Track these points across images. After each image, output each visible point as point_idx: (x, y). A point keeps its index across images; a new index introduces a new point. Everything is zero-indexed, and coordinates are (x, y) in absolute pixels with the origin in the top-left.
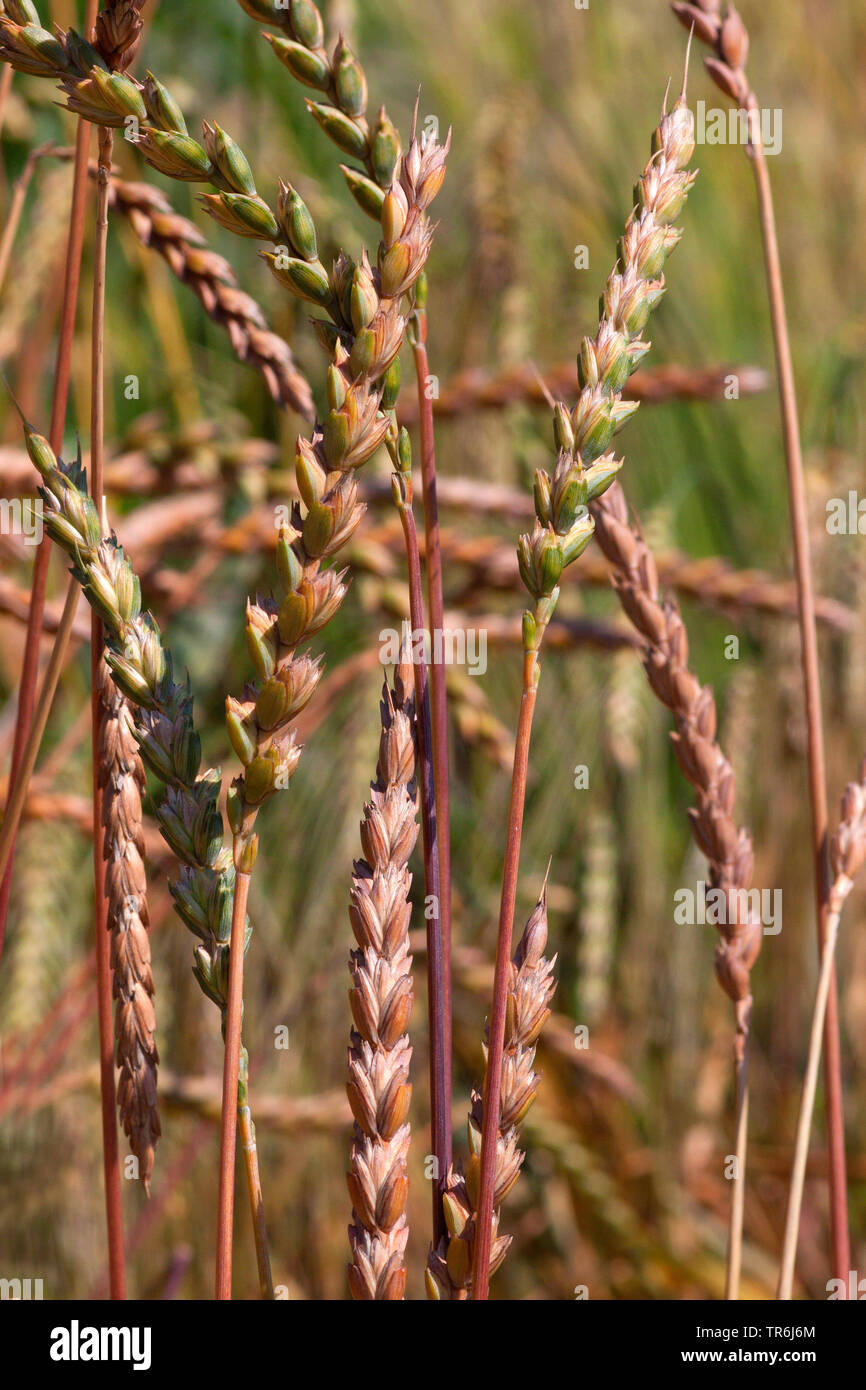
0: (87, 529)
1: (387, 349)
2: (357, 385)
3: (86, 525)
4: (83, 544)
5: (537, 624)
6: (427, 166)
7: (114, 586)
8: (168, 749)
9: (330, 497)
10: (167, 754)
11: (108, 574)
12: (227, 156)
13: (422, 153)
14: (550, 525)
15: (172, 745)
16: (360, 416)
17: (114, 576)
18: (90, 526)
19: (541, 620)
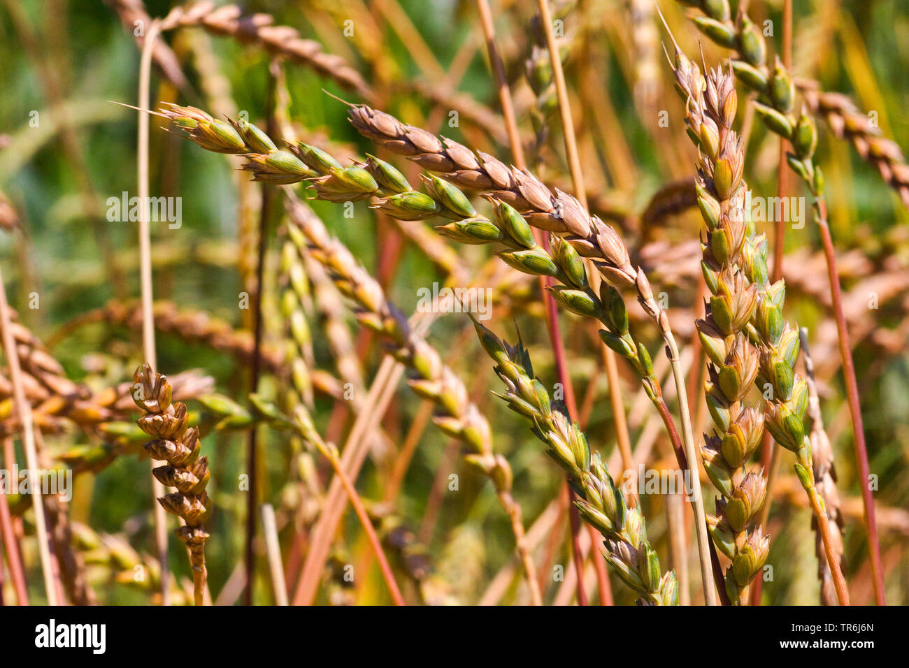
0: (540, 403)
1: (737, 237)
2: (724, 269)
3: (538, 400)
4: (539, 415)
5: (807, 469)
6: (722, 95)
7: (569, 446)
8: (636, 569)
9: (730, 359)
10: (636, 572)
11: (563, 437)
12: (447, 195)
13: (715, 84)
14: (779, 401)
15: (638, 567)
16: (733, 293)
17: (568, 438)
18: (542, 401)
19: (807, 465)
